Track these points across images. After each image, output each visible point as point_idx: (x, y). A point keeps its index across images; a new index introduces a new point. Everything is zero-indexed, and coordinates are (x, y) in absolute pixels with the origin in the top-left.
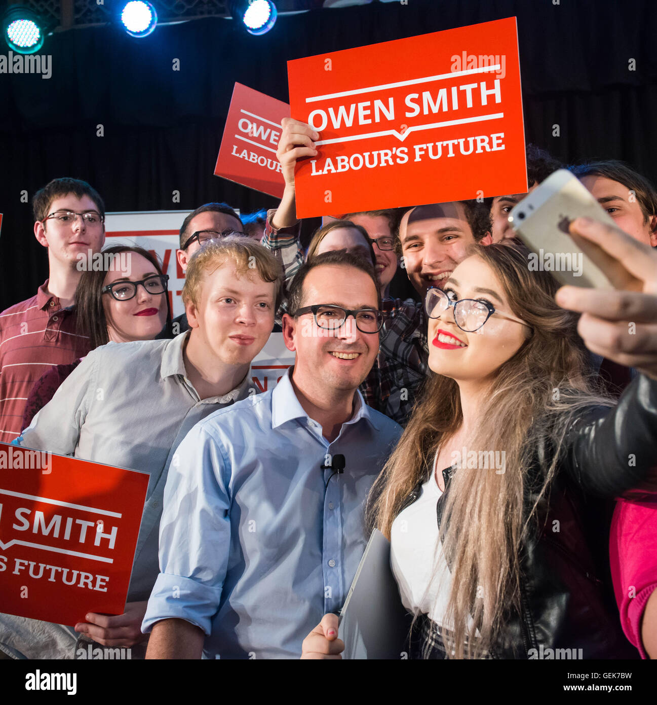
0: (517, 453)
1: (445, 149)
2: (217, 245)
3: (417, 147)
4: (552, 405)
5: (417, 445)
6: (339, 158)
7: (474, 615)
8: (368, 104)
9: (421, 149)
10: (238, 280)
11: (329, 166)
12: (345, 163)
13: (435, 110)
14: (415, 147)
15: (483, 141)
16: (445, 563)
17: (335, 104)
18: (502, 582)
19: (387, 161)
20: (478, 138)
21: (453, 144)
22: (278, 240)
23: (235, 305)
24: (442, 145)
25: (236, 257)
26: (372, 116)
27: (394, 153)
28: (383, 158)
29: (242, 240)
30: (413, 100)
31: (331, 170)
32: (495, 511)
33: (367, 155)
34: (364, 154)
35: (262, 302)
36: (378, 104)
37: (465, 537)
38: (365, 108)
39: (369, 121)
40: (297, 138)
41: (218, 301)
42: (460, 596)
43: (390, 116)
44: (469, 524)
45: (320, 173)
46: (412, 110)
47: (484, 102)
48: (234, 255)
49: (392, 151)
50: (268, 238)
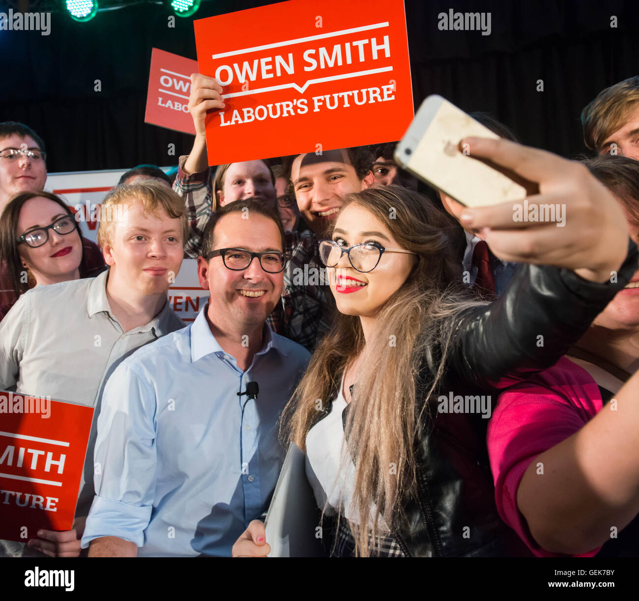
0: (409, 356)
1: (341, 100)
2: (124, 189)
3: (315, 99)
4: (436, 313)
5: (325, 368)
6: (245, 110)
7: (377, 501)
8: (270, 59)
9: (319, 101)
10: (146, 218)
11: (236, 117)
12: (251, 114)
13: (331, 64)
14: (313, 98)
15: (375, 92)
16: (350, 458)
17: (240, 60)
18: (401, 470)
19: (288, 112)
20: (371, 90)
21: (348, 95)
22: (190, 184)
23: (146, 242)
24: (338, 96)
25: (143, 198)
26: (273, 71)
27: (295, 104)
28: (285, 109)
29: (147, 183)
30: (310, 56)
31: (238, 121)
32: (392, 408)
33: (270, 106)
34: (268, 106)
35: (171, 237)
36: (279, 59)
37: (367, 433)
38: (267, 64)
39: (271, 76)
40: (207, 93)
41: (130, 239)
42: (364, 484)
43: (290, 70)
44: (371, 422)
45: (228, 123)
46: (310, 65)
47: (375, 56)
48: (140, 196)
49: (293, 103)
50: (180, 182)
